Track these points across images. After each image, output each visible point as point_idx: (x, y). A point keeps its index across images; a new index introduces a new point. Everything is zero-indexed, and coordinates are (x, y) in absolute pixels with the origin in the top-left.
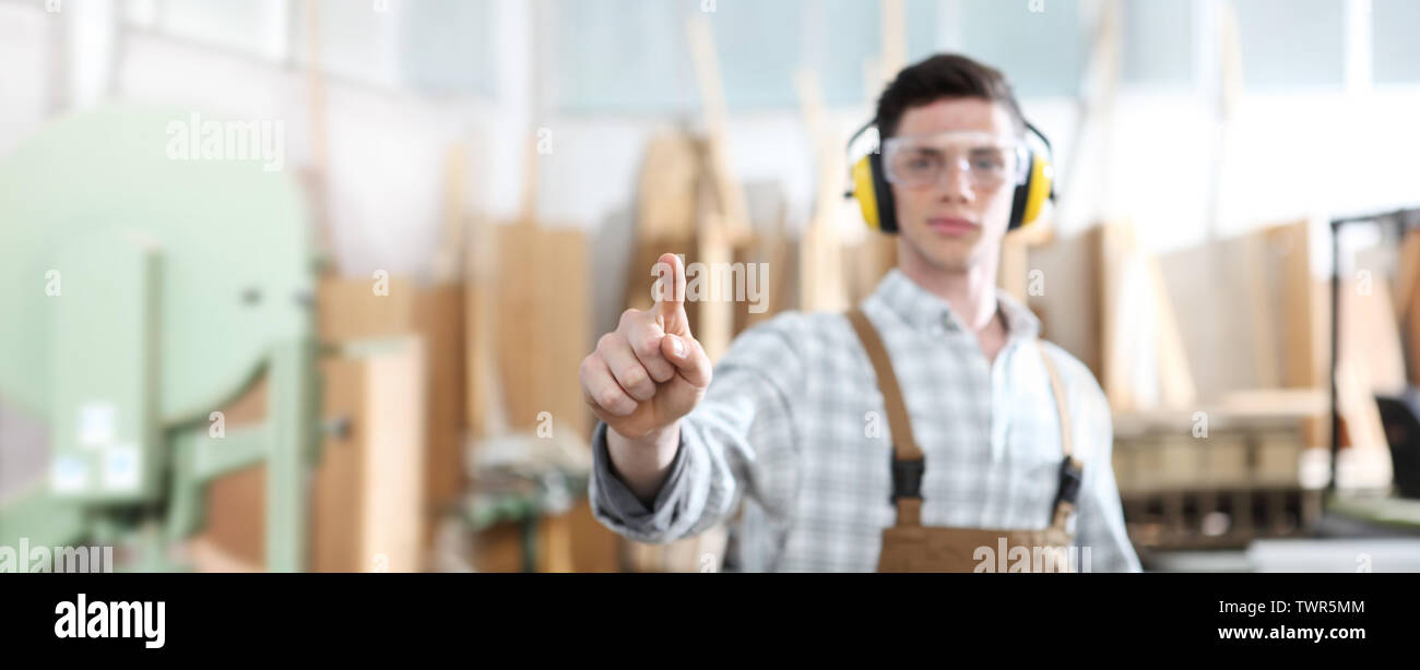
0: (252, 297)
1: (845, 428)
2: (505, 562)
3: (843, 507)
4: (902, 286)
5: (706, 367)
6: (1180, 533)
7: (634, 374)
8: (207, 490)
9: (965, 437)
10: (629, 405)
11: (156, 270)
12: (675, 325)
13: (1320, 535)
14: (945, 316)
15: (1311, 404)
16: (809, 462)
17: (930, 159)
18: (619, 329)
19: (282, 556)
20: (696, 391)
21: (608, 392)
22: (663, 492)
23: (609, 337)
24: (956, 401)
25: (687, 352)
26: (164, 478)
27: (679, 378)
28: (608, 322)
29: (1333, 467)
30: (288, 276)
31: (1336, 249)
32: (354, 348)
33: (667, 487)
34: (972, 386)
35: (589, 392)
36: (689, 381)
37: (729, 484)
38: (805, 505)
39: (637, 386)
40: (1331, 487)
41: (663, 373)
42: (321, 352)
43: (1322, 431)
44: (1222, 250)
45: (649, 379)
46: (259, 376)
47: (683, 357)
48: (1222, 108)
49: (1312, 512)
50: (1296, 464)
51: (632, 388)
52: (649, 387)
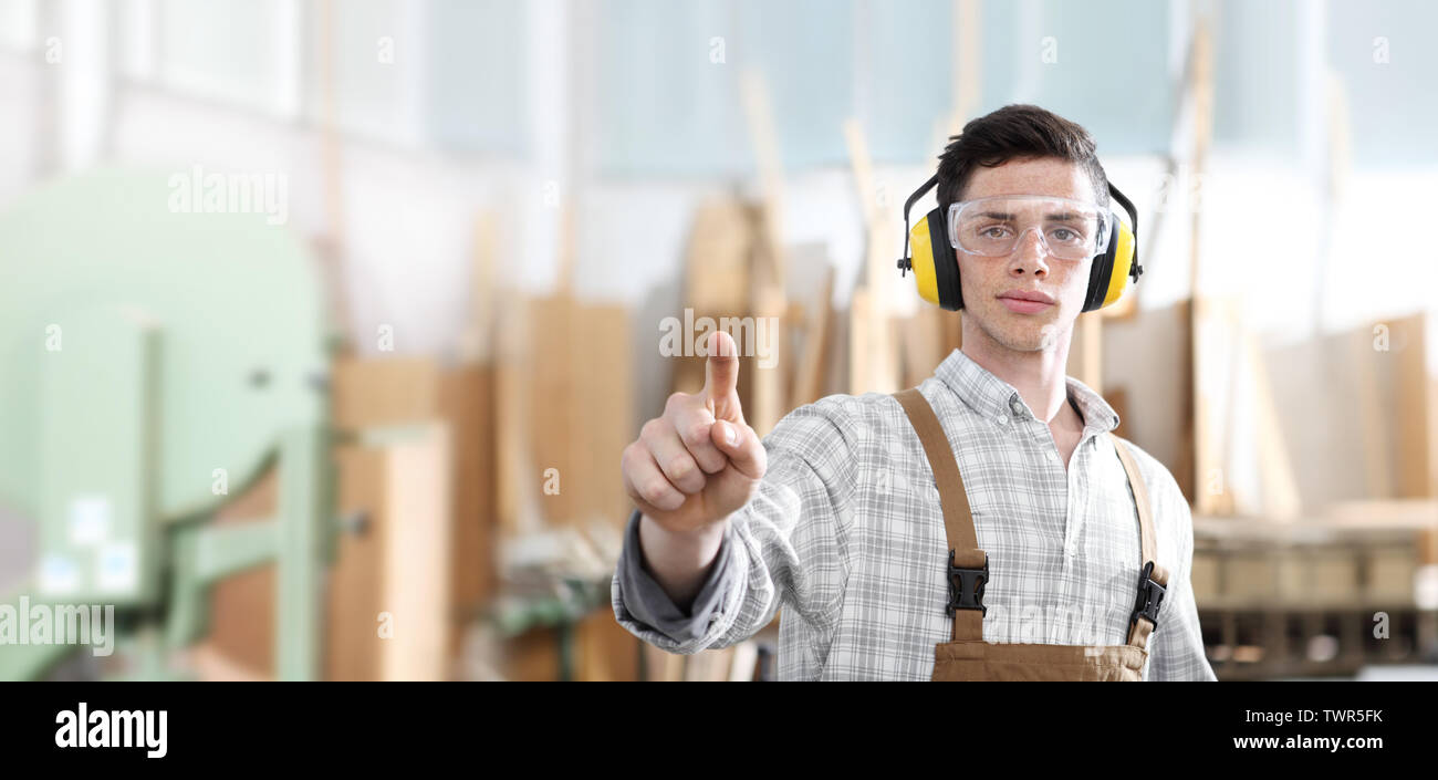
0: (260, 379)
1: (899, 528)
2: (540, 670)
3: (892, 617)
4: (965, 368)
5: (761, 458)
6: (1283, 661)
7: (682, 464)
8: (212, 592)
10: (676, 499)
11: (155, 348)
12: (727, 408)
13: (1436, 660)
14: (1013, 400)
15: (1427, 516)
16: (857, 564)
17: (1001, 224)
18: (665, 415)
19: (294, 664)
20: (750, 483)
21: (653, 484)
22: (703, 594)
23: (653, 423)
25: (740, 439)
26: (164, 579)
27: (731, 470)
28: (653, 406)
30: (301, 357)
32: (374, 436)
33: (706, 588)
35: (633, 485)
36: (743, 473)
37: (770, 588)
38: (851, 613)
39: (683, 478)
41: (713, 463)
42: (336, 440)
44: (1330, 346)
45: (698, 472)
46: (269, 467)
47: (737, 445)
49: (1428, 633)
50: (1411, 583)
51: (676, 480)
52: (698, 479)
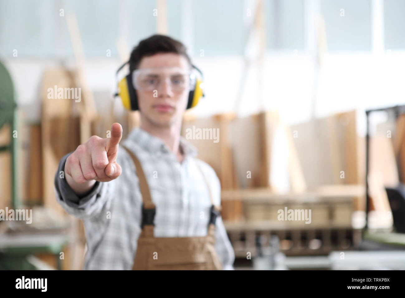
6: (299, 248)
9: (172, 198)
13: (361, 249)
14: (162, 147)
15: (358, 191)
24: (168, 182)
29: (367, 219)
31: (368, 123)
34: (175, 176)
40: (366, 228)
43: (362, 203)
48: (318, 61)
49: (357, 239)
50: (350, 218)
